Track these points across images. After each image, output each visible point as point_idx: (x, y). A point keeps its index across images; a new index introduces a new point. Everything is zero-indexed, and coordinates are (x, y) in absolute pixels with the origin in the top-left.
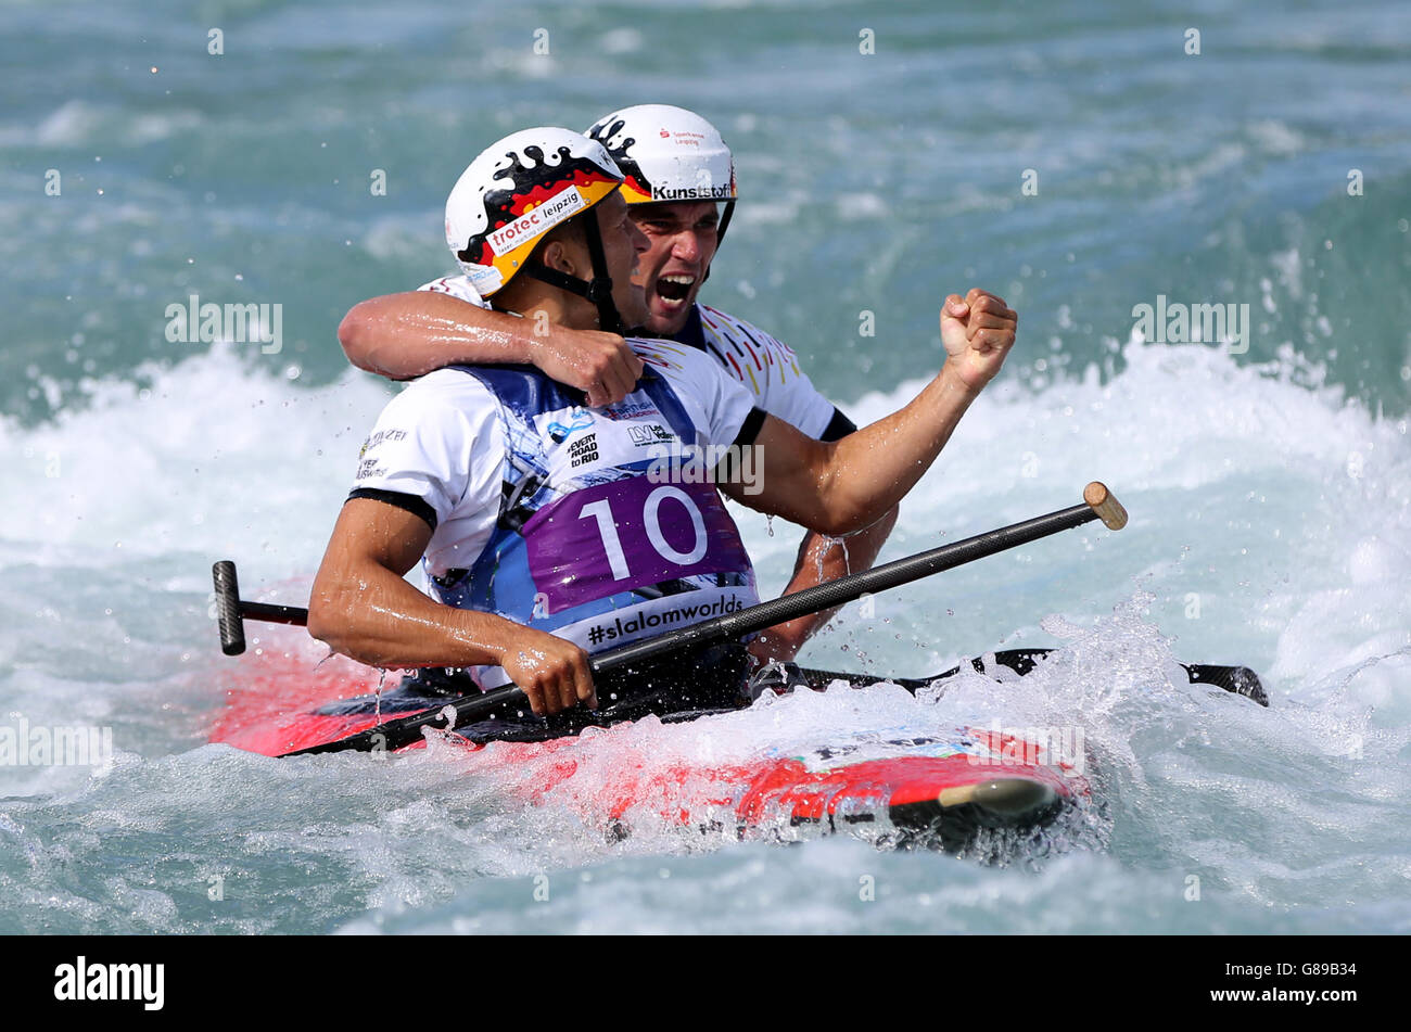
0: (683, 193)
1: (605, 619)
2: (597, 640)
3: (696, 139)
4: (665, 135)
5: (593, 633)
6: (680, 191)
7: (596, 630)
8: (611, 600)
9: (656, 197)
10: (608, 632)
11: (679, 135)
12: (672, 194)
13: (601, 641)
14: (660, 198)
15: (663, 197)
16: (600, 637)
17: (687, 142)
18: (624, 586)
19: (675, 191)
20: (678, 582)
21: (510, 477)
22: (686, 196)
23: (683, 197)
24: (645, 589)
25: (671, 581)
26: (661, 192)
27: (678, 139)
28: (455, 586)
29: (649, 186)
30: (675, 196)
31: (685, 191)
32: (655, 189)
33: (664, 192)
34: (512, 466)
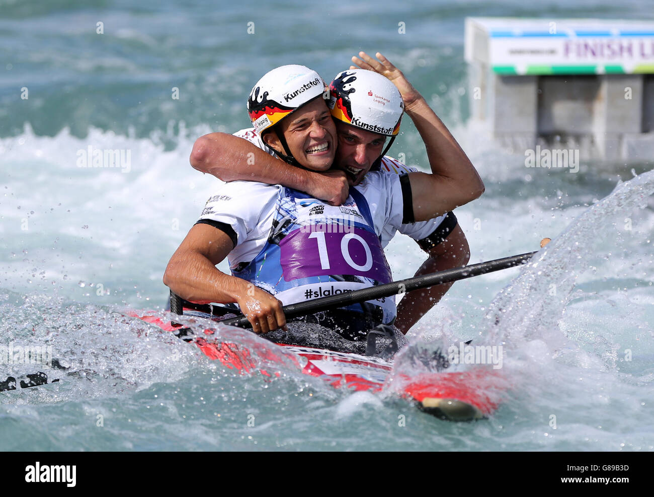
0: (366, 126)
1: (314, 287)
2: (309, 297)
3: (385, 102)
4: (370, 94)
5: (307, 293)
6: (365, 125)
7: (309, 291)
8: (319, 278)
9: (353, 123)
10: (315, 293)
11: (377, 97)
12: (361, 124)
13: (310, 297)
14: (354, 124)
15: (356, 124)
16: (310, 295)
17: (379, 102)
18: (326, 272)
19: (363, 123)
20: (354, 277)
21: (277, 217)
22: (367, 127)
23: (365, 128)
24: (336, 276)
25: (350, 276)
26: (356, 121)
27: (376, 99)
28: (242, 271)
29: (352, 116)
30: (362, 126)
31: (368, 125)
32: (354, 118)
33: (358, 122)
34: (279, 213)
